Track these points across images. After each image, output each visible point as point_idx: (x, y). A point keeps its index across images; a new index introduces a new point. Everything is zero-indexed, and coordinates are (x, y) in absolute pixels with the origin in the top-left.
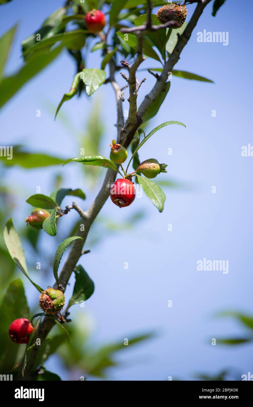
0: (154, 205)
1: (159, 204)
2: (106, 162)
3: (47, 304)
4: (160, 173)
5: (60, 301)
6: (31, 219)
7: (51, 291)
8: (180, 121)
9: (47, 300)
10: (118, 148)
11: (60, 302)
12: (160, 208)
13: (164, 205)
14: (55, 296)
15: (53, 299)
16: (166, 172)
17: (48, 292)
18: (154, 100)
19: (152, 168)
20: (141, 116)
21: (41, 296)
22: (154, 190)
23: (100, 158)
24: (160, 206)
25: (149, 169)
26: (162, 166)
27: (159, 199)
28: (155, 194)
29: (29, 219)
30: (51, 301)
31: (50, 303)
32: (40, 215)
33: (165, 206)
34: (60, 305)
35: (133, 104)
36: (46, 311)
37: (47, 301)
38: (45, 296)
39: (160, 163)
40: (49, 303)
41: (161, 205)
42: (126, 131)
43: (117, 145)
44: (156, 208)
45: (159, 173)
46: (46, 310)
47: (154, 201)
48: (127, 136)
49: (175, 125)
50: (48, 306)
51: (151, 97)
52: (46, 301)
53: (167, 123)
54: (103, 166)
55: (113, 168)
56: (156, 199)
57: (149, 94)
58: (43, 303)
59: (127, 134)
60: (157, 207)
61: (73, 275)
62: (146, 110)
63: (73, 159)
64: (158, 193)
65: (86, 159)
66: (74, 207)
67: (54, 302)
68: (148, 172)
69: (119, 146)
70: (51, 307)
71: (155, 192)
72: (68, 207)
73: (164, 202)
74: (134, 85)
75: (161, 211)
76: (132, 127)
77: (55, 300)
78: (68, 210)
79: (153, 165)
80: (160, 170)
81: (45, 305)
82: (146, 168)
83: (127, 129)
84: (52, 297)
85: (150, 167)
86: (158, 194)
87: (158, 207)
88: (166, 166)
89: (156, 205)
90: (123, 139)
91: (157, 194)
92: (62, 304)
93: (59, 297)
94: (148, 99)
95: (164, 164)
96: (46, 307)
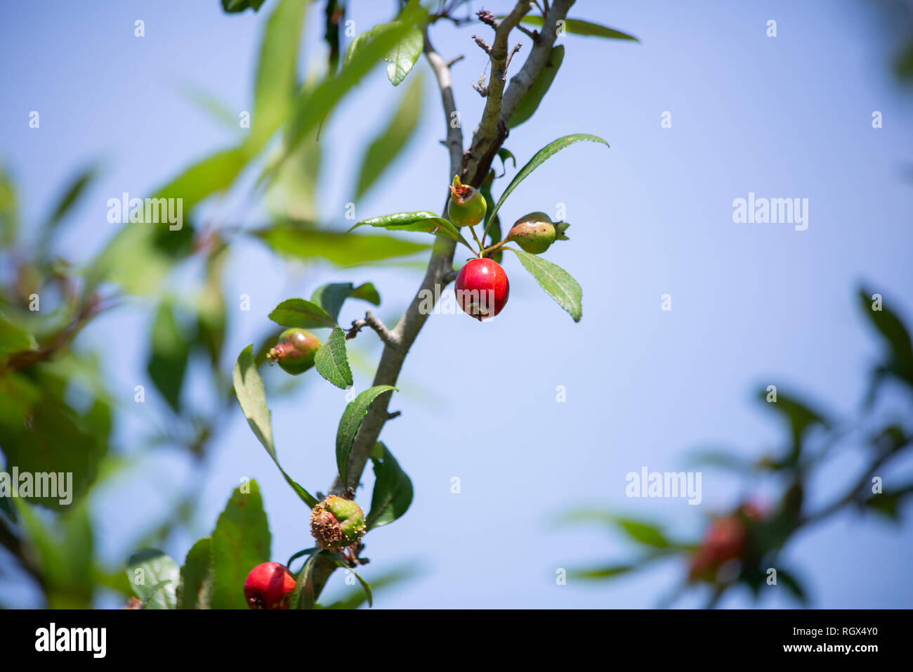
0: (563, 308)
1: (571, 304)
2: (435, 223)
3: (329, 530)
4: (556, 242)
5: (356, 524)
6: (281, 352)
7: (337, 503)
8: (595, 134)
9: (330, 521)
10: (466, 194)
11: (356, 526)
12: (575, 314)
13: (581, 305)
14: (345, 512)
15: (341, 520)
16: (567, 239)
17: (329, 506)
18: (530, 87)
19: (539, 233)
20: (505, 123)
21: (316, 515)
22: (555, 278)
23: (425, 216)
24: (574, 309)
25: (535, 236)
26: (560, 226)
27: (570, 294)
28: (559, 284)
29: (278, 352)
30: (337, 524)
31: (337, 529)
32: (300, 342)
33: (583, 308)
34: (356, 532)
35: (496, 98)
36: (329, 545)
37: (330, 525)
38: (325, 515)
39: (554, 220)
40: (334, 528)
41: (576, 306)
42: (476, 155)
43: (463, 188)
44: (568, 315)
45: (553, 242)
46: (329, 543)
47: (560, 299)
48: (479, 165)
49: (586, 144)
50: (333, 534)
51: (525, 79)
52: (327, 524)
53: (570, 139)
54: (430, 233)
55: (453, 235)
56: (563, 295)
57: (518, 75)
58: (322, 530)
59: (478, 162)
60: (568, 311)
61: (370, 465)
62: (514, 109)
63: (368, 220)
64: (565, 282)
65: (396, 219)
66: (370, 322)
67: (344, 526)
68: (532, 240)
69: (468, 189)
70: (339, 536)
71: (558, 281)
72: (357, 323)
73: (581, 299)
74: (502, 61)
75: (577, 320)
76: (489, 146)
77: (346, 521)
78: (356, 329)
79: (542, 226)
80: (555, 235)
81: (325, 533)
82: (527, 234)
83: (476, 151)
84: (340, 515)
85: (535, 231)
86: (566, 285)
87: (571, 312)
88: (568, 225)
89: (566, 308)
90: (467, 172)
91: (564, 284)
92: (360, 530)
93: (353, 514)
94: (519, 86)
95: (562, 222)
96: (328, 537)
